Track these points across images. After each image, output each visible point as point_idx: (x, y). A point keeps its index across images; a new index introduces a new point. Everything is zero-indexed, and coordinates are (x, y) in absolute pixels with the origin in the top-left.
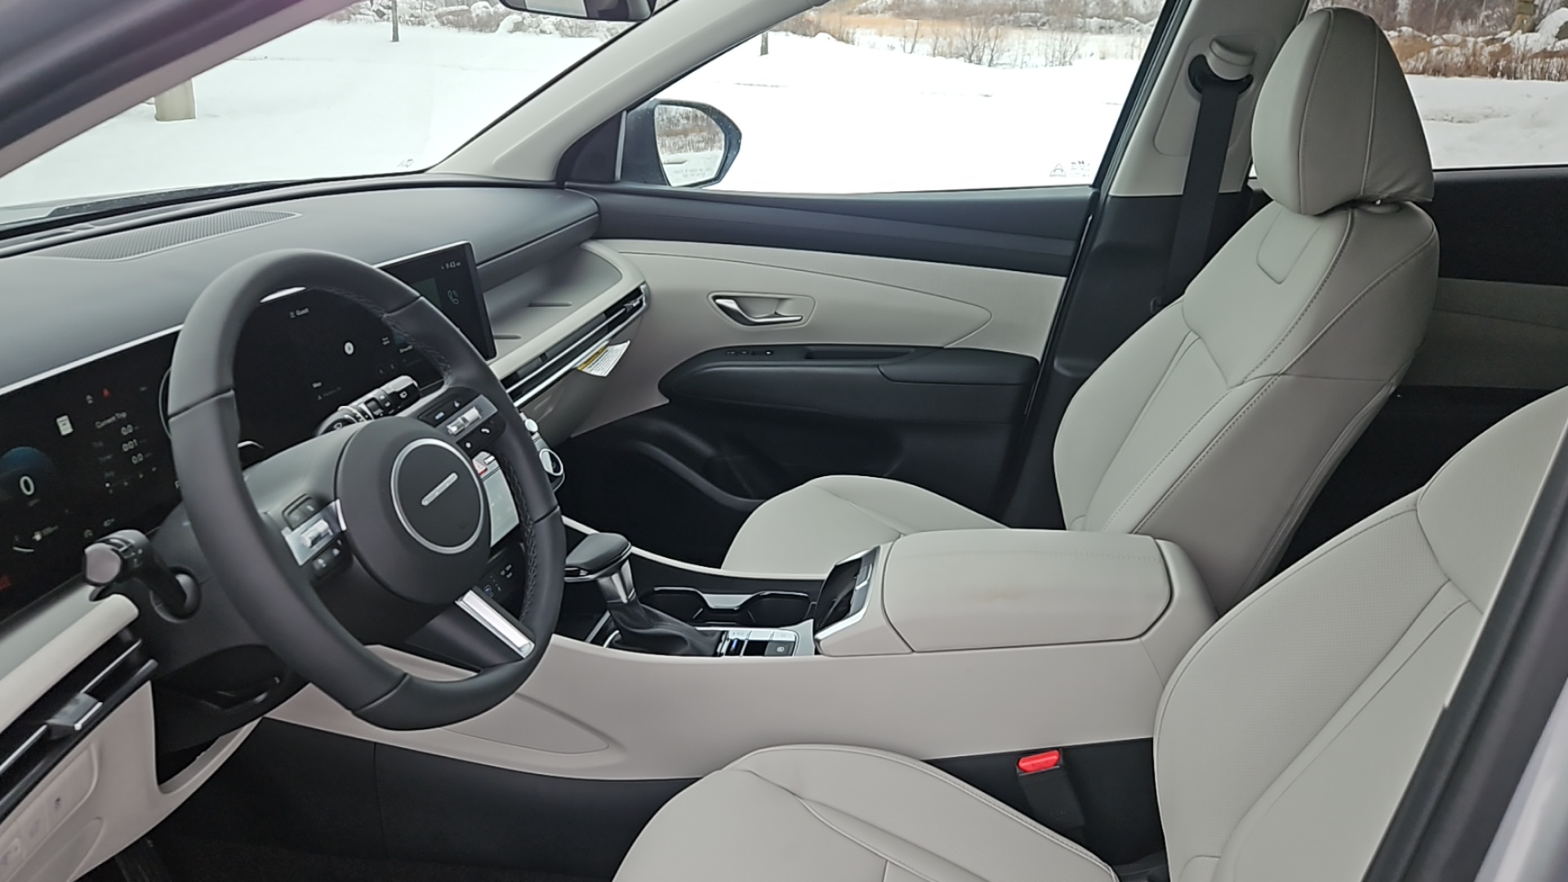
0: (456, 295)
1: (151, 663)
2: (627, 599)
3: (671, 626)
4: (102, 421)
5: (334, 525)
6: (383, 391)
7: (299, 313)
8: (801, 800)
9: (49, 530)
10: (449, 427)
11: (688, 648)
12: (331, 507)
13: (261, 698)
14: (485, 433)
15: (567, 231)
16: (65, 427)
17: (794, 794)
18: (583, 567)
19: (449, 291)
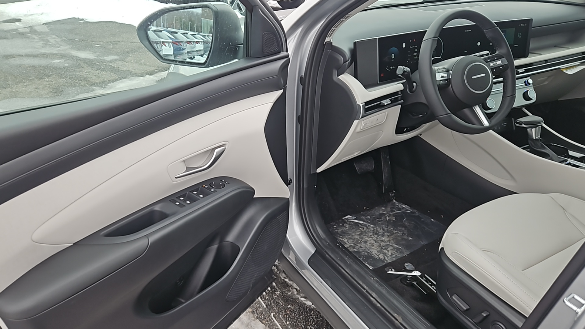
0: (521, 35)
1: (402, 101)
2: (535, 138)
3: (548, 151)
4: (411, 46)
5: (449, 76)
6: (480, 54)
7: (468, 31)
8: (565, 211)
9: (393, 67)
10: (491, 64)
11: (549, 158)
12: (449, 73)
13: (421, 116)
14: (501, 68)
15: (578, 22)
16: (404, 46)
17: (564, 209)
18: (524, 122)
19: (519, 33)
